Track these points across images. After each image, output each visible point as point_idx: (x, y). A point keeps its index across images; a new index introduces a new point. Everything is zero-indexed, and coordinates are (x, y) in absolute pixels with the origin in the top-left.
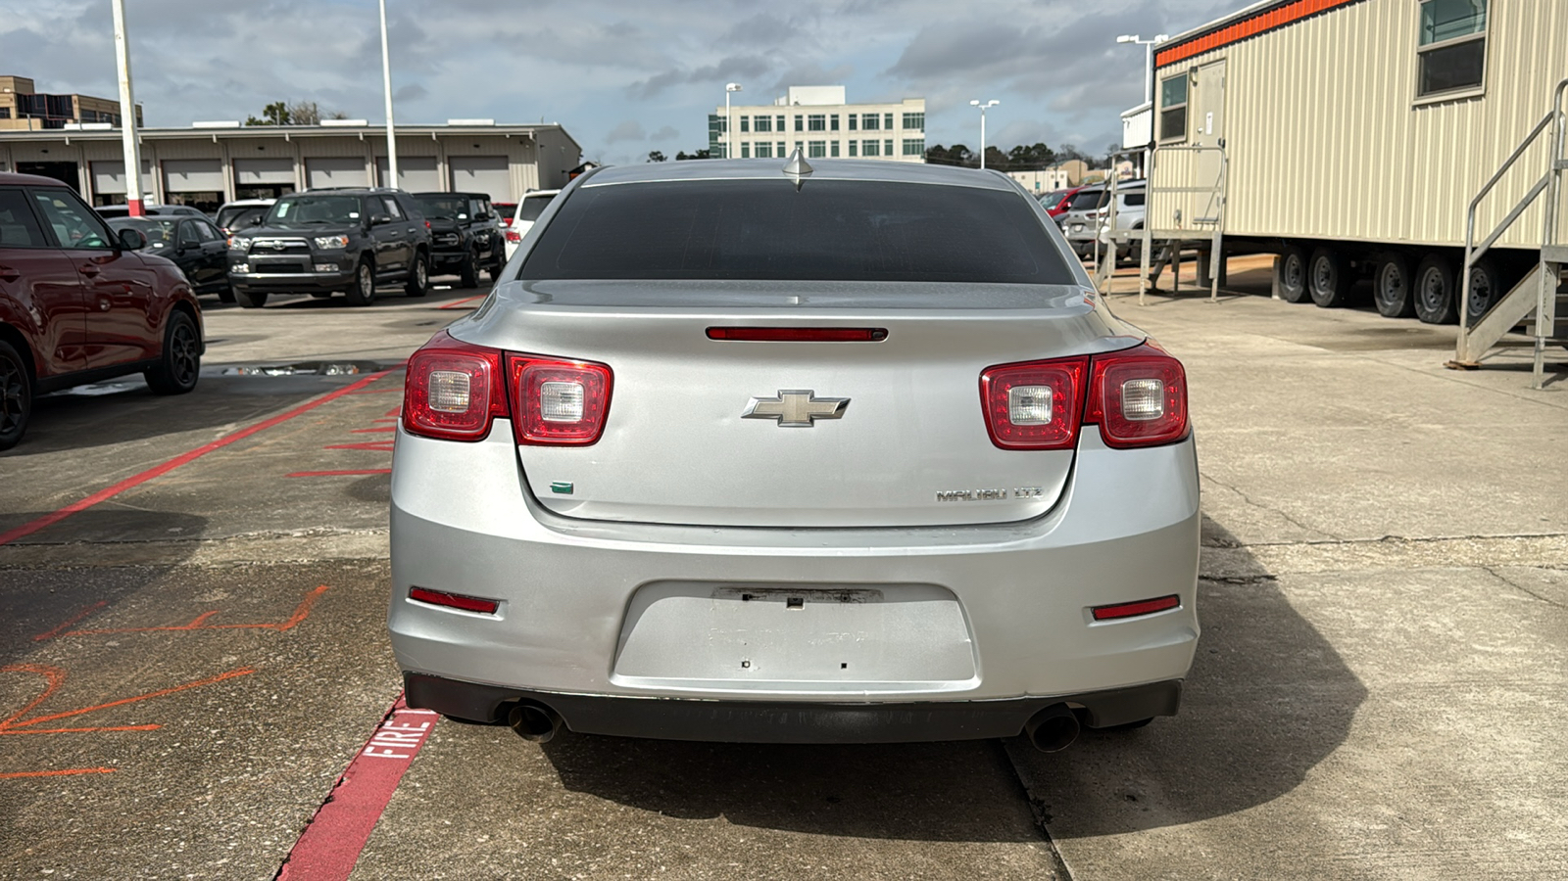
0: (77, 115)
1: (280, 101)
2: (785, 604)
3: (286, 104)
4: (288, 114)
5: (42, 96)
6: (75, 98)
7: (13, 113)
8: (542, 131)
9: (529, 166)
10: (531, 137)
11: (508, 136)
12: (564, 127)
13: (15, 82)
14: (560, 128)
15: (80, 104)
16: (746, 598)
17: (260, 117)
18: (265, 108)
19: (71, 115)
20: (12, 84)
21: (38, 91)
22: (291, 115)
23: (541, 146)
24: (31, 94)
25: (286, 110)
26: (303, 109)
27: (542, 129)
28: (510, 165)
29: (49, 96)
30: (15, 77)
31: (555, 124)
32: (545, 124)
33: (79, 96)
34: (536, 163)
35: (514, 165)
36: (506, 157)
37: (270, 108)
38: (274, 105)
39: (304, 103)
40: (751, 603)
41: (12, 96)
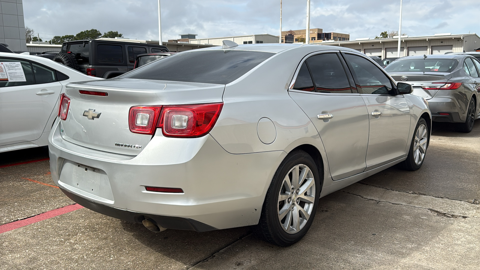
0: (332, 38)
1: (385, 31)
2: (85, 169)
3: (387, 32)
4: (387, 35)
5: (324, 33)
6: (332, 33)
7: (316, 38)
8: (467, 36)
9: (460, 48)
10: (462, 38)
11: (453, 38)
12: (477, 34)
13: (318, 30)
14: (476, 35)
15: (333, 35)
16: (79, 166)
17: (379, 36)
18: (381, 33)
19: (330, 38)
20: (317, 31)
21: (323, 32)
22: (388, 35)
23: (466, 41)
24: (321, 33)
25: (387, 34)
26: (392, 33)
27: (467, 35)
28: (453, 48)
29: (326, 33)
30: (318, 29)
31: (474, 33)
32: (470, 34)
33: (333, 33)
34: (463, 47)
35: (455, 48)
36: (452, 45)
37: (382, 33)
38: (384, 32)
39: (393, 31)
40: (79, 167)
41: (317, 34)
